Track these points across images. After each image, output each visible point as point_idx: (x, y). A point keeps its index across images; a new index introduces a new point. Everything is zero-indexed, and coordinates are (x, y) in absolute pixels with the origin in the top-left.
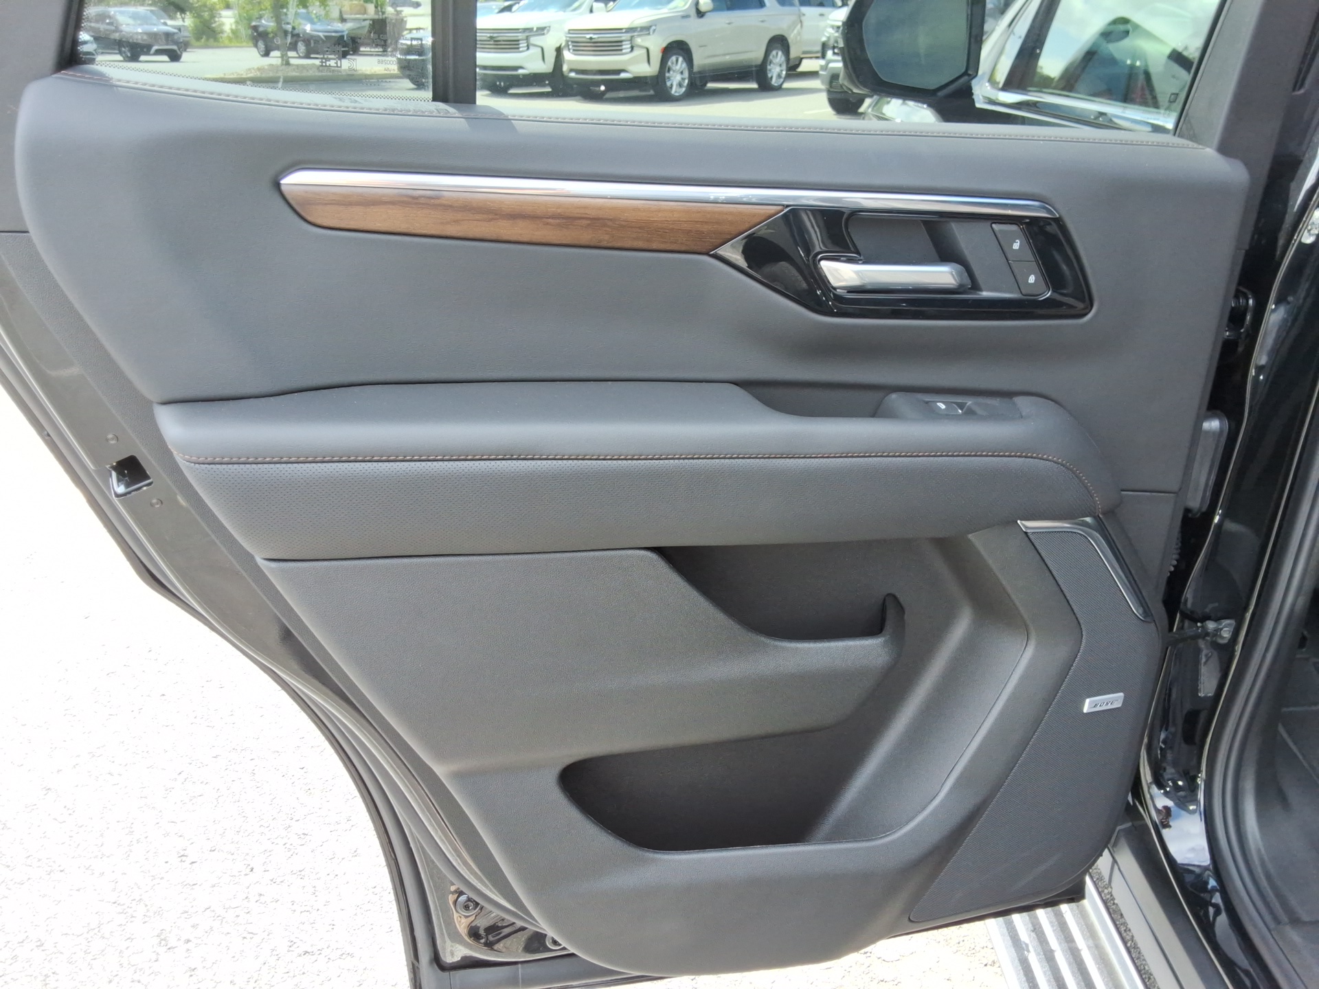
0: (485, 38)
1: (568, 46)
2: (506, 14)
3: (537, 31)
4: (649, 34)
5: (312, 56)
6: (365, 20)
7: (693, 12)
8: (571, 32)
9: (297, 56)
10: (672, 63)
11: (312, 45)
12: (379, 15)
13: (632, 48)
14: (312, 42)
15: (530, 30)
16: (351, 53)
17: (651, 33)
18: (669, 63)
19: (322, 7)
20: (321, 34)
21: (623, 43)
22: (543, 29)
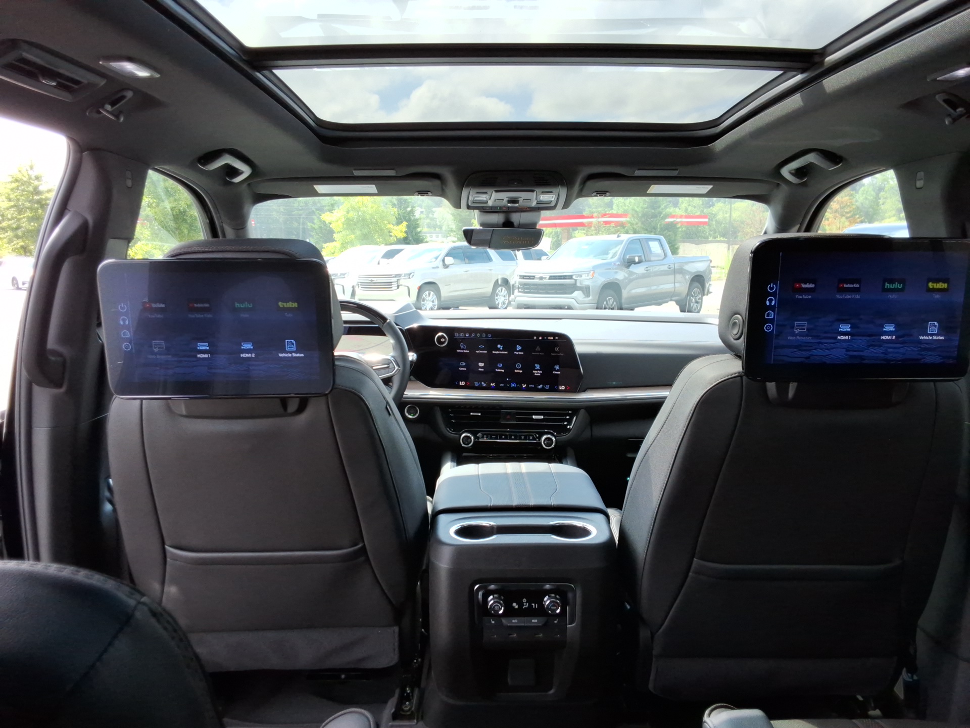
1: (359, 285)
4: (410, 278)
7: (441, 265)
8: (362, 276)
10: (426, 295)
13: (398, 287)
18: (424, 295)
21: (392, 283)
22: (344, 274)
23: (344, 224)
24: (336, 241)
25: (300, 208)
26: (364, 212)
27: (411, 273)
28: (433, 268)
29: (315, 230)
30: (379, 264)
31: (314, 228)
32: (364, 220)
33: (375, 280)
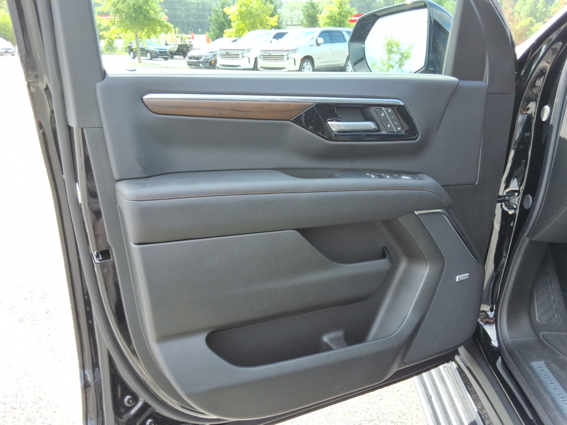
0: (225, 53)
1: (260, 57)
2: (234, 43)
3: (247, 50)
5: (153, 59)
6: (176, 45)
7: (315, 43)
8: (261, 51)
9: (147, 59)
10: (305, 65)
11: (153, 55)
12: (182, 43)
13: (288, 58)
14: (153, 53)
15: (244, 50)
16: (170, 58)
17: (296, 52)
18: (304, 65)
19: (157, 39)
20: (157, 50)
21: (284, 56)
22: (250, 50)
23: (238, 16)
24: (233, 28)
25: (195, 8)
26: (252, 7)
27: (296, 49)
28: (310, 46)
29: (213, 21)
30: (271, 42)
31: (212, 20)
32: (251, 13)
33: (272, 54)
